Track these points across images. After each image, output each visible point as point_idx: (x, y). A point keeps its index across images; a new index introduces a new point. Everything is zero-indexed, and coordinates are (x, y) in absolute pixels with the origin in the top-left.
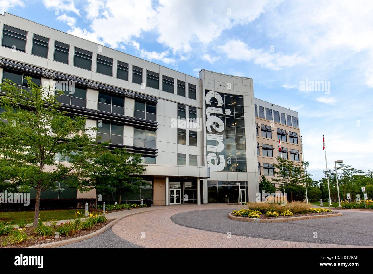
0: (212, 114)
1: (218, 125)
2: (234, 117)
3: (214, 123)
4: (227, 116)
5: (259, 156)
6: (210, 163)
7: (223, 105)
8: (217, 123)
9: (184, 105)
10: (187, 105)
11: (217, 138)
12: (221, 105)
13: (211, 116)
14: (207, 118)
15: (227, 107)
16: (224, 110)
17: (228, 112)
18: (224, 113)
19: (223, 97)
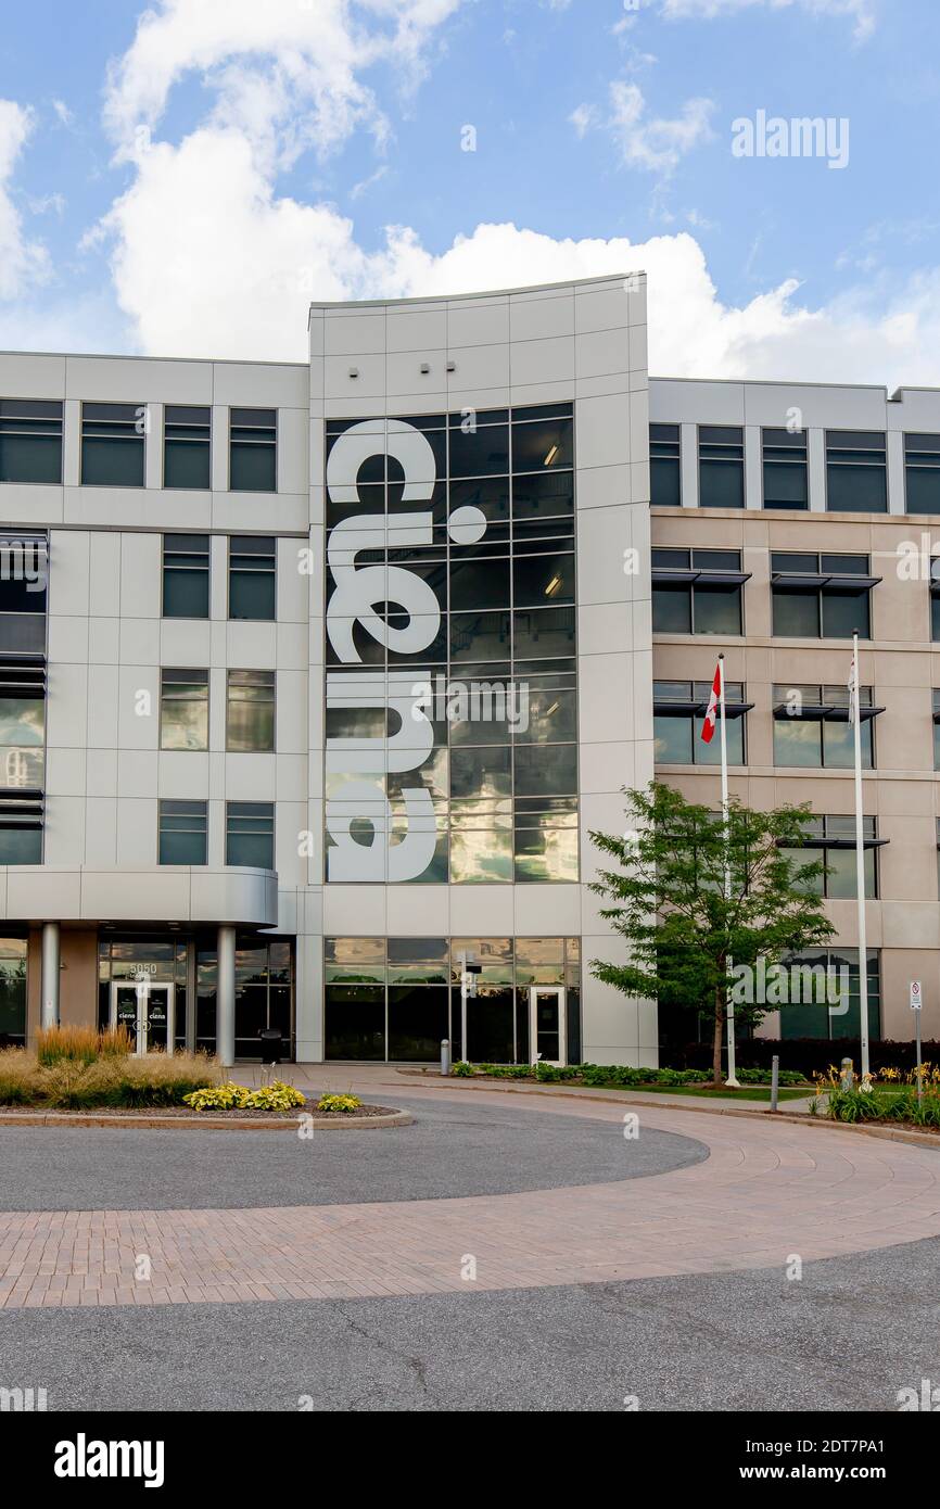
0: (366, 558)
1: (397, 617)
2: (504, 549)
3: (378, 607)
4: (459, 551)
5: (743, 770)
6: (345, 841)
7: (439, 487)
8: (394, 607)
9: (203, 538)
10: (220, 533)
11: (395, 689)
12: (426, 493)
13: (358, 568)
14: (330, 585)
15: (465, 495)
16: (440, 518)
17: (468, 525)
18: (440, 534)
19: (435, 440)
